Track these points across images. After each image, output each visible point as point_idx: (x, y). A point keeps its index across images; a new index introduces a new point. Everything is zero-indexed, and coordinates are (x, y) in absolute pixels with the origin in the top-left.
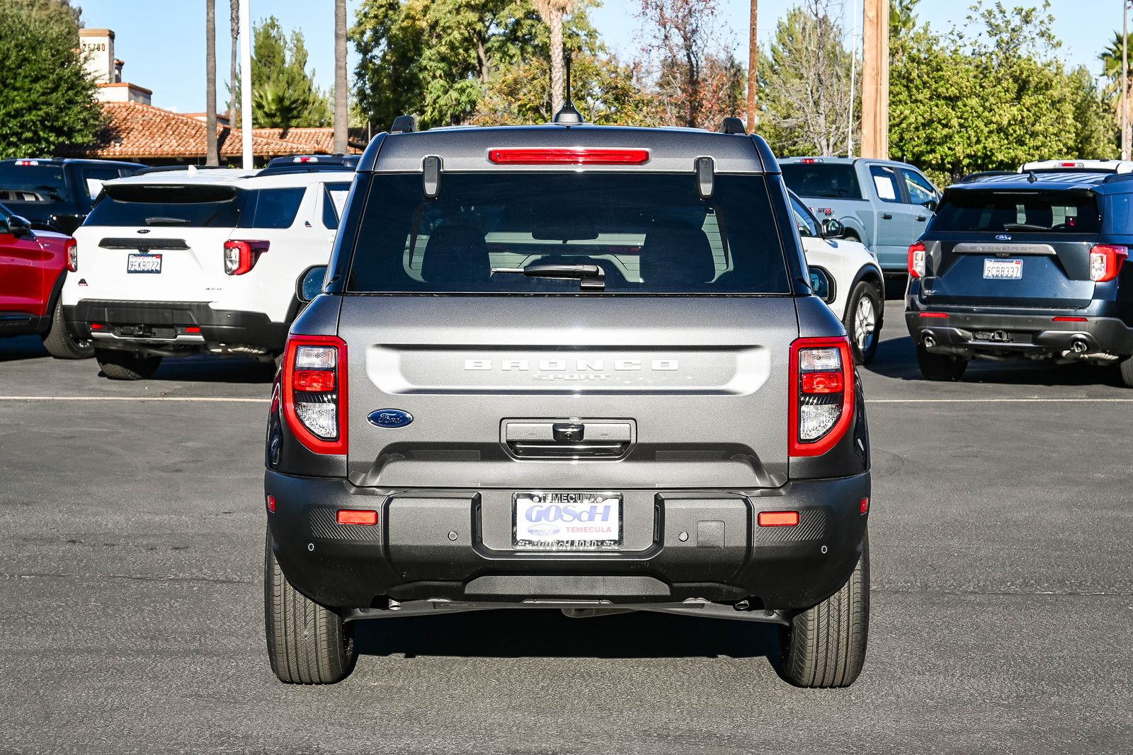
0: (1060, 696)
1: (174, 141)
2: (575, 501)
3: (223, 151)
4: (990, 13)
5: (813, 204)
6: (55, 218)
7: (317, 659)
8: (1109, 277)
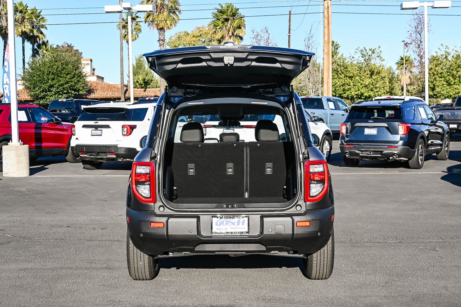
0: (400, 282)
1: (111, 93)
2: (233, 218)
3: (126, 96)
4: (362, 50)
5: (309, 111)
6: (71, 118)
7: (145, 272)
8: (405, 133)
